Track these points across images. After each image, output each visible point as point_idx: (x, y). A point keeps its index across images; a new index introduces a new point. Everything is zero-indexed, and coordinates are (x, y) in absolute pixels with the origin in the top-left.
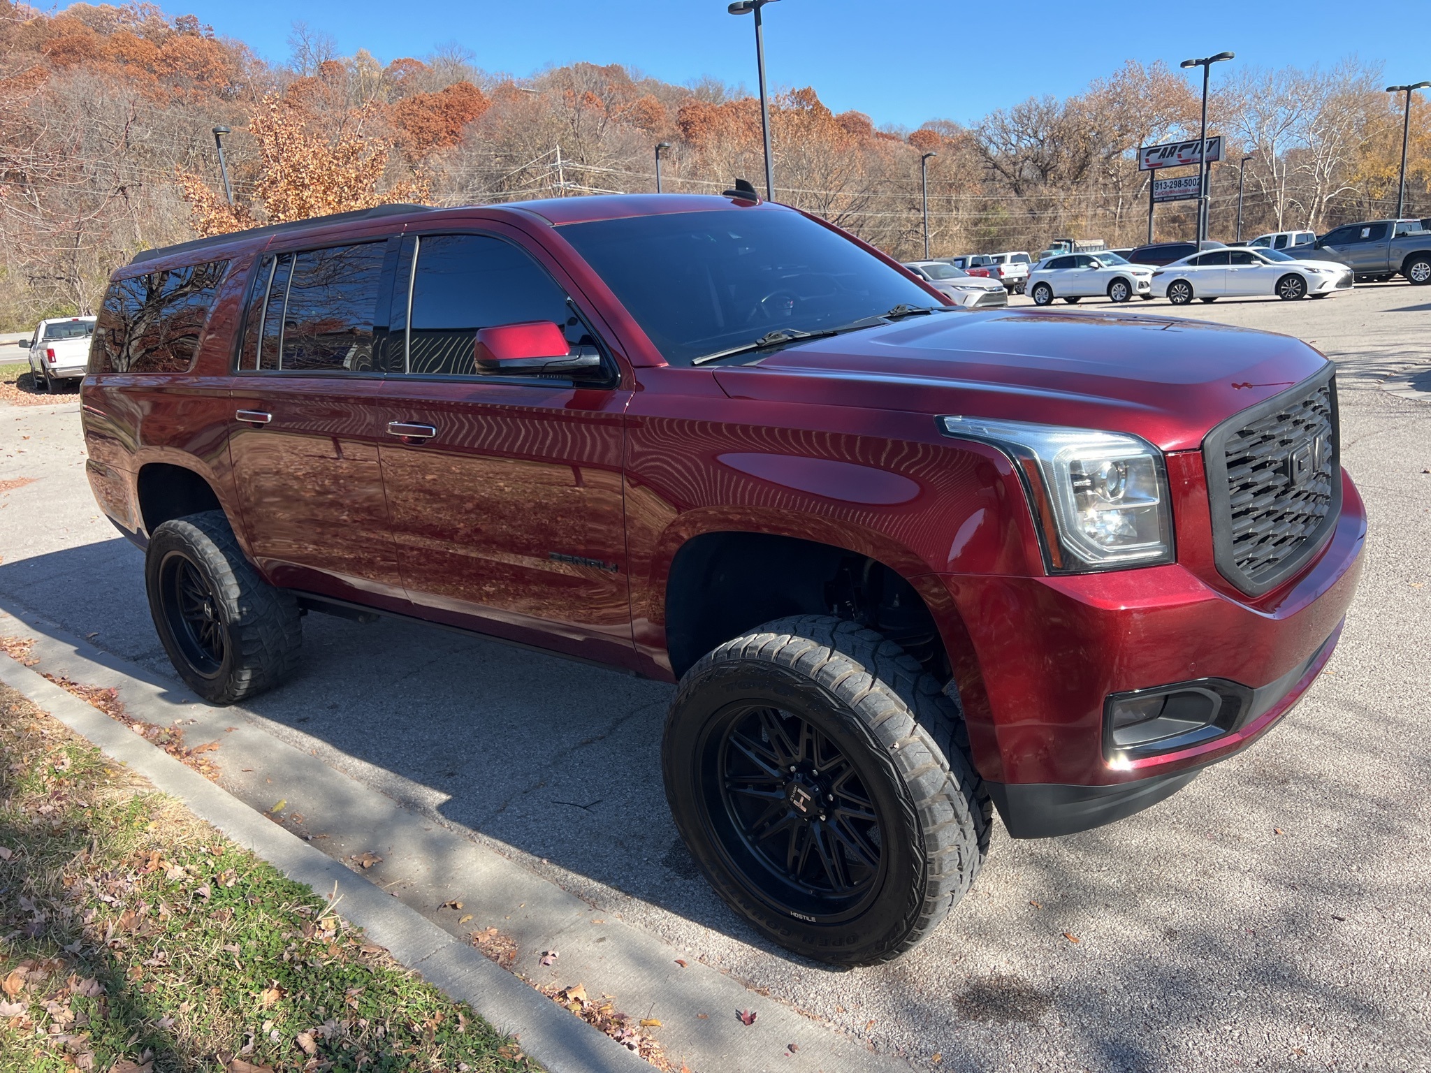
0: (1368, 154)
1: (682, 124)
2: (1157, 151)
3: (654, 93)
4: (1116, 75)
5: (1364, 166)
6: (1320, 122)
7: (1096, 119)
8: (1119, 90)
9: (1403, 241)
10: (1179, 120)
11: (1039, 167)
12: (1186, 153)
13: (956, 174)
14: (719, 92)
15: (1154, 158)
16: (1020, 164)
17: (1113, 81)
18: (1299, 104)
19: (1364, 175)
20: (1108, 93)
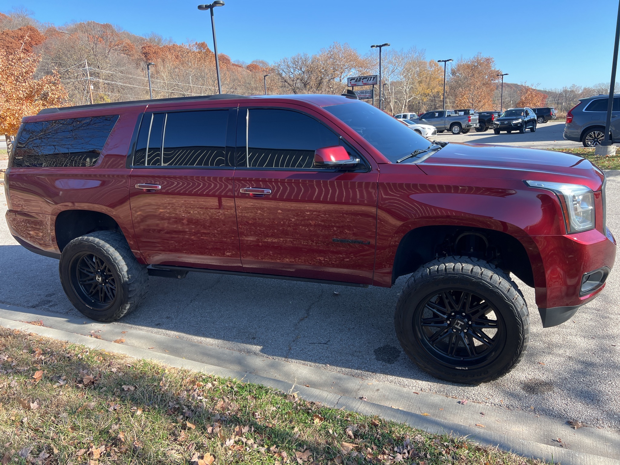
0: (421, 84)
1: (144, 53)
2: (354, 79)
3: (128, 38)
4: (330, 47)
5: (420, 89)
6: (404, 72)
7: (324, 64)
8: (332, 53)
9: (449, 118)
10: (355, 67)
11: (303, 83)
12: (365, 81)
13: (270, 84)
14: (160, 40)
15: (353, 82)
16: (295, 81)
17: (329, 49)
18: (397, 64)
19: (420, 93)
20: (328, 54)
